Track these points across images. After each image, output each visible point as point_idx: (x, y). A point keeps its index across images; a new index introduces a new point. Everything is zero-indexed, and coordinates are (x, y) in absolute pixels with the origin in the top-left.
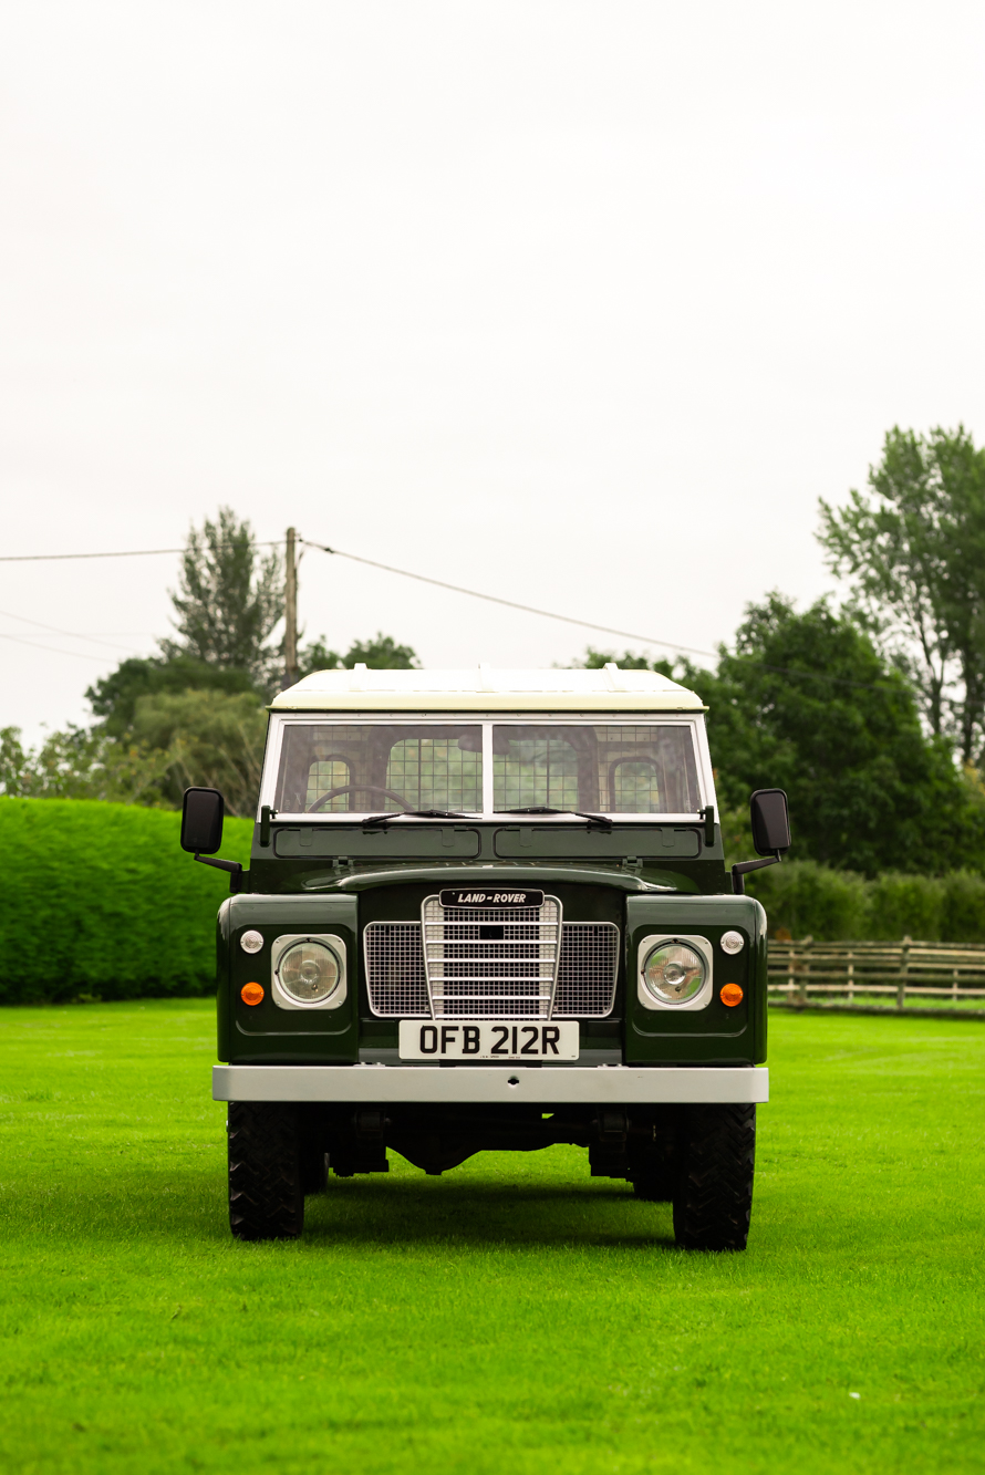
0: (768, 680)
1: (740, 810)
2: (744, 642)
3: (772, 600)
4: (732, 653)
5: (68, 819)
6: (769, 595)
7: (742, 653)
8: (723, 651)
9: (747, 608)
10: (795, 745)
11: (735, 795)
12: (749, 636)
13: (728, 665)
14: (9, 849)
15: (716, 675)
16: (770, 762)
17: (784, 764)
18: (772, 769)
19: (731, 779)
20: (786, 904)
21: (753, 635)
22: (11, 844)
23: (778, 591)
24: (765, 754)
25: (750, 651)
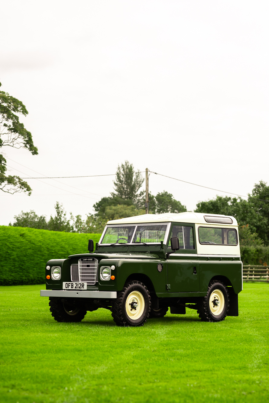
0: (261, 202)
1: (254, 234)
2: (254, 193)
3: (261, 183)
4: (251, 196)
5: (97, 238)
6: (260, 182)
7: (254, 196)
8: (249, 195)
9: (255, 185)
10: (267, 218)
11: (253, 230)
12: (255, 192)
13: (250, 198)
14: (83, 246)
15: (248, 201)
16: (261, 222)
17: (265, 223)
18: (262, 224)
19: (252, 227)
20: (266, 257)
21: (256, 191)
22: (83, 245)
23: (262, 181)
24: (260, 220)
25: (256, 195)
